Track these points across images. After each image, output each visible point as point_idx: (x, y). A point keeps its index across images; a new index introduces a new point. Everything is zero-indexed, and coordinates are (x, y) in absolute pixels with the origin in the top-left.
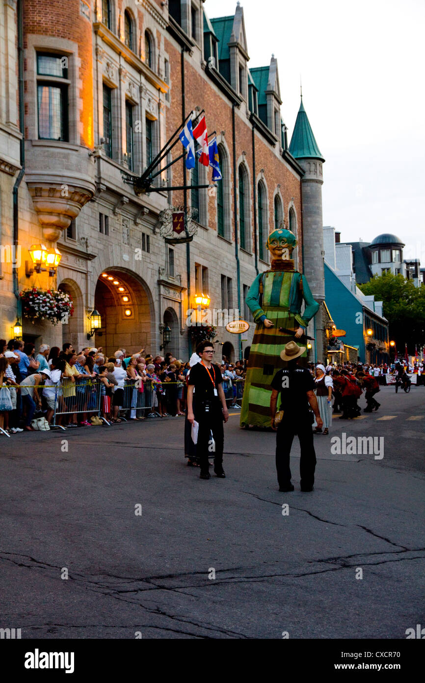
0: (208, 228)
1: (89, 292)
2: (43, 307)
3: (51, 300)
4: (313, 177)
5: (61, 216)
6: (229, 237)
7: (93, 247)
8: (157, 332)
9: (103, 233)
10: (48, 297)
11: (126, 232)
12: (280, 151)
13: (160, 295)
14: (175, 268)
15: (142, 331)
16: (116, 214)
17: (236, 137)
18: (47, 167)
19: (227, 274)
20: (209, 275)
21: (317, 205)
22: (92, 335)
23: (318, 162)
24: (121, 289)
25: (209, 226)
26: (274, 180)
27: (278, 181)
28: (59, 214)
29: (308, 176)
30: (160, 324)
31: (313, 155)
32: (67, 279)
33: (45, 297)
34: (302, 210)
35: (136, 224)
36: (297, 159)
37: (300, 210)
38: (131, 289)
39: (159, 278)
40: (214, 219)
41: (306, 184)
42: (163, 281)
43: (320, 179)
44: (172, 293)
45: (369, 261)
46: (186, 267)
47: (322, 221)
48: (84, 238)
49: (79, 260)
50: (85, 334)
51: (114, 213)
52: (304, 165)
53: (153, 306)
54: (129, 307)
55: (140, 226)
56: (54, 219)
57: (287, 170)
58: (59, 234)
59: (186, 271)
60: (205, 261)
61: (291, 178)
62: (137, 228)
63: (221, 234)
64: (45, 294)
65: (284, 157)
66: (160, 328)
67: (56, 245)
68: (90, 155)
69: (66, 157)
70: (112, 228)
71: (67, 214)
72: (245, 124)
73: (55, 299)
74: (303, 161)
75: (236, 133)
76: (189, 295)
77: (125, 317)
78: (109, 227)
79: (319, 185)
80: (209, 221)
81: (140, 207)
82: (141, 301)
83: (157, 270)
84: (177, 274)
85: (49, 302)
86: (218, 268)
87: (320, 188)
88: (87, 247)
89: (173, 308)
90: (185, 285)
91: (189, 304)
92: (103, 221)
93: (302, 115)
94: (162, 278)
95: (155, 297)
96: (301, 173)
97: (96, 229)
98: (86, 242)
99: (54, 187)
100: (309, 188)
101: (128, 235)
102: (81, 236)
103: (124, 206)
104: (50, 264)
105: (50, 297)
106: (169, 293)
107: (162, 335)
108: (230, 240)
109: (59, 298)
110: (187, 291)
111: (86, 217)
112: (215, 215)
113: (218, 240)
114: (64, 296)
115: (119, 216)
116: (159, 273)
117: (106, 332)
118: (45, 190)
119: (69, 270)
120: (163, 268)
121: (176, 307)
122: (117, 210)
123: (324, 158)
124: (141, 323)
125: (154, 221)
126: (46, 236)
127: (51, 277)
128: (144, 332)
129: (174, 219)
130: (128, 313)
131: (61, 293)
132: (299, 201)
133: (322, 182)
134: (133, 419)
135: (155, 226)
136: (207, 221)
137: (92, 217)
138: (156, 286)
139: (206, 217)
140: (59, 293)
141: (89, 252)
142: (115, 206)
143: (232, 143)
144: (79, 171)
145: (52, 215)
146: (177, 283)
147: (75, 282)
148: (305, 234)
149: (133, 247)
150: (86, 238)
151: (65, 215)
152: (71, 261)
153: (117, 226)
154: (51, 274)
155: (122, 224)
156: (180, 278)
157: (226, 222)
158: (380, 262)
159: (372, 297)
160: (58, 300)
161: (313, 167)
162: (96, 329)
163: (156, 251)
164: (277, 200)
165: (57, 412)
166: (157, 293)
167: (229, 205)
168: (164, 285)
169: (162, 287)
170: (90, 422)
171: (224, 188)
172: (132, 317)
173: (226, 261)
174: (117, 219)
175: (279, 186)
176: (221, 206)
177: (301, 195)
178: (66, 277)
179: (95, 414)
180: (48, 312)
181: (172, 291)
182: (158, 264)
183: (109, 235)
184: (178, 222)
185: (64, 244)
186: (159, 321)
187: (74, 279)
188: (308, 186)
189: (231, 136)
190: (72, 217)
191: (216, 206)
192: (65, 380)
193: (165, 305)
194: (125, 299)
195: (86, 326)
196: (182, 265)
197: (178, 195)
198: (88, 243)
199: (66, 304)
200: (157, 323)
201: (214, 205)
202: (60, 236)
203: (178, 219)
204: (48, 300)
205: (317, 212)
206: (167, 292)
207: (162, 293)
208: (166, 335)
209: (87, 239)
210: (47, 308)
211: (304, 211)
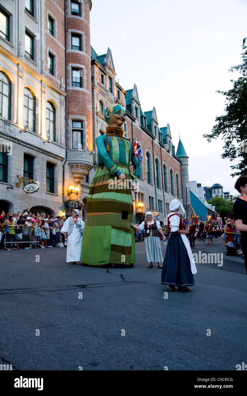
0: (143, 180)
2: (72, 205)
4: (185, 163)
5: (81, 174)
10: (74, 202)
12: (172, 154)
17: (154, 149)
18: (75, 158)
19: (152, 196)
20: (144, 196)
21: (187, 172)
23: (186, 158)
25: (144, 179)
26: (170, 164)
27: (171, 164)
28: (80, 174)
29: (183, 163)
31: (184, 156)
34: (181, 174)
36: (179, 157)
43: (187, 164)
45: (211, 193)
47: (188, 178)
52: (181, 159)
56: (78, 176)
57: (175, 161)
58: (81, 180)
59: (135, 195)
60: (142, 191)
61: (176, 164)
63: (149, 182)
64: (73, 201)
65: (173, 156)
67: (79, 184)
68: (91, 154)
69: (82, 154)
72: (157, 145)
74: (181, 158)
75: (154, 148)
76: (136, 203)
79: (187, 166)
85: (74, 204)
86: (148, 194)
87: (187, 167)
91: (136, 206)
93: (180, 143)
96: (180, 162)
99: (77, 164)
100: (183, 167)
104: (76, 191)
105: (75, 202)
108: (152, 184)
112: (146, 175)
113: (148, 184)
114: (81, 202)
118: (74, 166)
123: (188, 157)
126: (76, 181)
127: (77, 196)
132: (180, 171)
133: (188, 165)
139: (142, 176)
143: (152, 151)
144: (87, 159)
145: (78, 174)
148: (183, 183)
151: (82, 174)
154: (77, 194)
158: (215, 193)
159: (211, 205)
160: (79, 203)
161: (184, 160)
164: (171, 171)
167: (152, 172)
171: (150, 167)
173: (151, 191)
175: (172, 166)
176: (148, 173)
177: (181, 169)
178: (86, 196)
180: (74, 207)
185: (85, 185)
189: (152, 149)
190: (85, 175)
199: (82, 204)
201: (145, 172)
204: (74, 203)
205: (187, 175)
210: (73, 206)
211: (182, 175)
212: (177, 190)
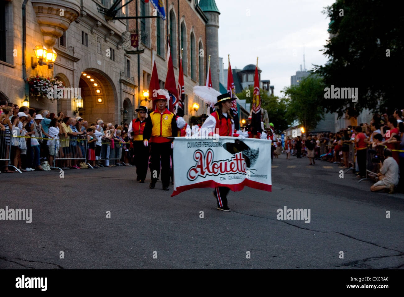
1: (75, 83)
2: (44, 89)
3: (49, 84)
4: (213, 23)
5: (57, 28)
6: (164, 56)
7: (77, 53)
8: (119, 113)
9: (84, 45)
10: (47, 82)
11: (99, 46)
12: (194, 5)
13: (121, 89)
14: (131, 72)
15: (109, 113)
16: (93, 33)
19: (163, 80)
21: (215, 41)
22: (77, 112)
23: (216, 14)
24: (96, 85)
25: (152, 48)
26: (190, 23)
27: (192, 24)
28: (55, 27)
29: (210, 23)
30: (121, 108)
31: (213, 10)
32: (60, 73)
33: (45, 82)
34: (206, 44)
35: (106, 41)
36: (204, 12)
37: (205, 43)
38: (102, 85)
39: (121, 78)
40: (155, 43)
41: (209, 28)
42: (123, 80)
43: (217, 25)
44: (128, 89)
45: (241, 80)
46: (137, 73)
48: (72, 47)
49: (68, 61)
50: (72, 111)
51: (92, 32)
52: (208, 16)
53: (117, 96)
54: (100, 97)
55: (108, 43)
56: (51, 30)
57: (198, 18)
58: (55, 39)
59: (137, 75)
60: (149, 69)
61: (200, 23)
62: (107, 44)
63: (159, 54)
64: (45, 80)
65: (196, 9)
66: (121, 111)
67: (53, 48)
70: (91, 42)
71: (61, 26)
73: (53, 83)
74: (208, 13)
76: (139, 91)
77: (98, 104)
78: (88, 41)
79: (216, 28)
80: (152, 45)
81: (109, 30)
82: (109, 93)
83: (119, 72)
84: (132, 76)
87: (217, 31)
88: (74, 53)
89: (129, 98)
90: (137, 84)
91: (139, 97)
92: (84, 38)
94: (122, 78)
95: (118, 91)
96: (206, 21)
97: (80, 42)
98: (73, 50)
99: (50, 6)
100: (210, 30)
101: (101, 48)
102: (70, 45)
103: (98, 28)
104: (49, 60)
105: (49, 82)
106: (127, 88)
107: (122, 116)
108: (164, 58)
109: (56, 83)
110: (138, 88)
111: (73, 33)
112: (155, 41)
113: (157, 57)
114: (59, 82)
115: (95, 35)
116: (121, 75)
117: (85, 113)
118: (45, 9)
119: (62, 68)
120: (123, 72)
121: (131, 98)
122: (94, 30)
123: (220, 12)
124: (108, 107)
125: (117, 40)
126: (46, 42)
127: (50, 70)
128: (110, 113)
129: (132, 38)
130: (100, 100)
131: (56, 80)
132: (205, 38)
133: (218, 27)
134: (108, 166)
135: (118, 44)
136: (151, 44)
137: (77, 33)
138: (118, 83)
139: (149, 42)
140: (55, 80)
141: (75, 56)
142: (92, 28)
145: (50, 27)
146: (132, 82)
147: (66, 76)
149: (104, 56)
150: (73, 46)
151: (59, 27)
152: (63, 61)
153: (94, 41)
154: (50, 67)
155: (97, 40)
156: (134, 80)
157: (162, 47)
158: (247, 81)
159: (244, 101)
161: (213, 17)
162: (80, 109)
163: (119, 60)
164: (192, 36)
165: (56, 158)
166: (119, 88)
167: (164, 36)
168: (123, 83)
169: (122, 84)
170: (79, 166)
171: (160, 25)
172: (103, 103)
173: (162, 71)
174: (93, 36)
175: (193, 27)
176: (159, 36)
177: (206, 34)
179: (83, 161)
181: (128, 87)
182: (120, 69)
183: (89, 46)
184: (134, 40)
185: (58, 49)
186: (120, 107)
187: (65, 74)
188: (210, 29)
190: (64, 30)
191: (156, 35)
192: (62, 135)
193: (125, 96)
194: (98, 91)
195: (73, 106)
196: (135, 71)
197: (132, 25)
198: (75, 50)
200: (119, 108)
201: (154, 34)
202: (56, 42)
203: (135, 38)
204: (47, 84)
205: (216, 45)
206: (125, 88)
207: (122, 88)
208: (125, 115)
209: (74, 48)
210: (47, 89)
211: (208, 45)
212: (199, 71)
